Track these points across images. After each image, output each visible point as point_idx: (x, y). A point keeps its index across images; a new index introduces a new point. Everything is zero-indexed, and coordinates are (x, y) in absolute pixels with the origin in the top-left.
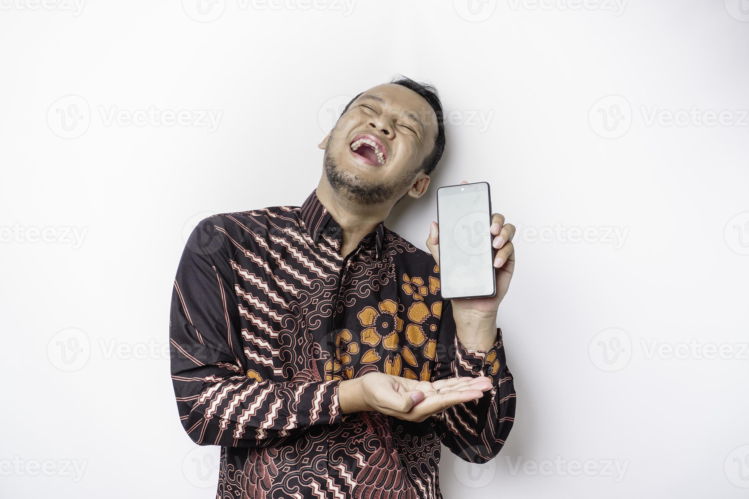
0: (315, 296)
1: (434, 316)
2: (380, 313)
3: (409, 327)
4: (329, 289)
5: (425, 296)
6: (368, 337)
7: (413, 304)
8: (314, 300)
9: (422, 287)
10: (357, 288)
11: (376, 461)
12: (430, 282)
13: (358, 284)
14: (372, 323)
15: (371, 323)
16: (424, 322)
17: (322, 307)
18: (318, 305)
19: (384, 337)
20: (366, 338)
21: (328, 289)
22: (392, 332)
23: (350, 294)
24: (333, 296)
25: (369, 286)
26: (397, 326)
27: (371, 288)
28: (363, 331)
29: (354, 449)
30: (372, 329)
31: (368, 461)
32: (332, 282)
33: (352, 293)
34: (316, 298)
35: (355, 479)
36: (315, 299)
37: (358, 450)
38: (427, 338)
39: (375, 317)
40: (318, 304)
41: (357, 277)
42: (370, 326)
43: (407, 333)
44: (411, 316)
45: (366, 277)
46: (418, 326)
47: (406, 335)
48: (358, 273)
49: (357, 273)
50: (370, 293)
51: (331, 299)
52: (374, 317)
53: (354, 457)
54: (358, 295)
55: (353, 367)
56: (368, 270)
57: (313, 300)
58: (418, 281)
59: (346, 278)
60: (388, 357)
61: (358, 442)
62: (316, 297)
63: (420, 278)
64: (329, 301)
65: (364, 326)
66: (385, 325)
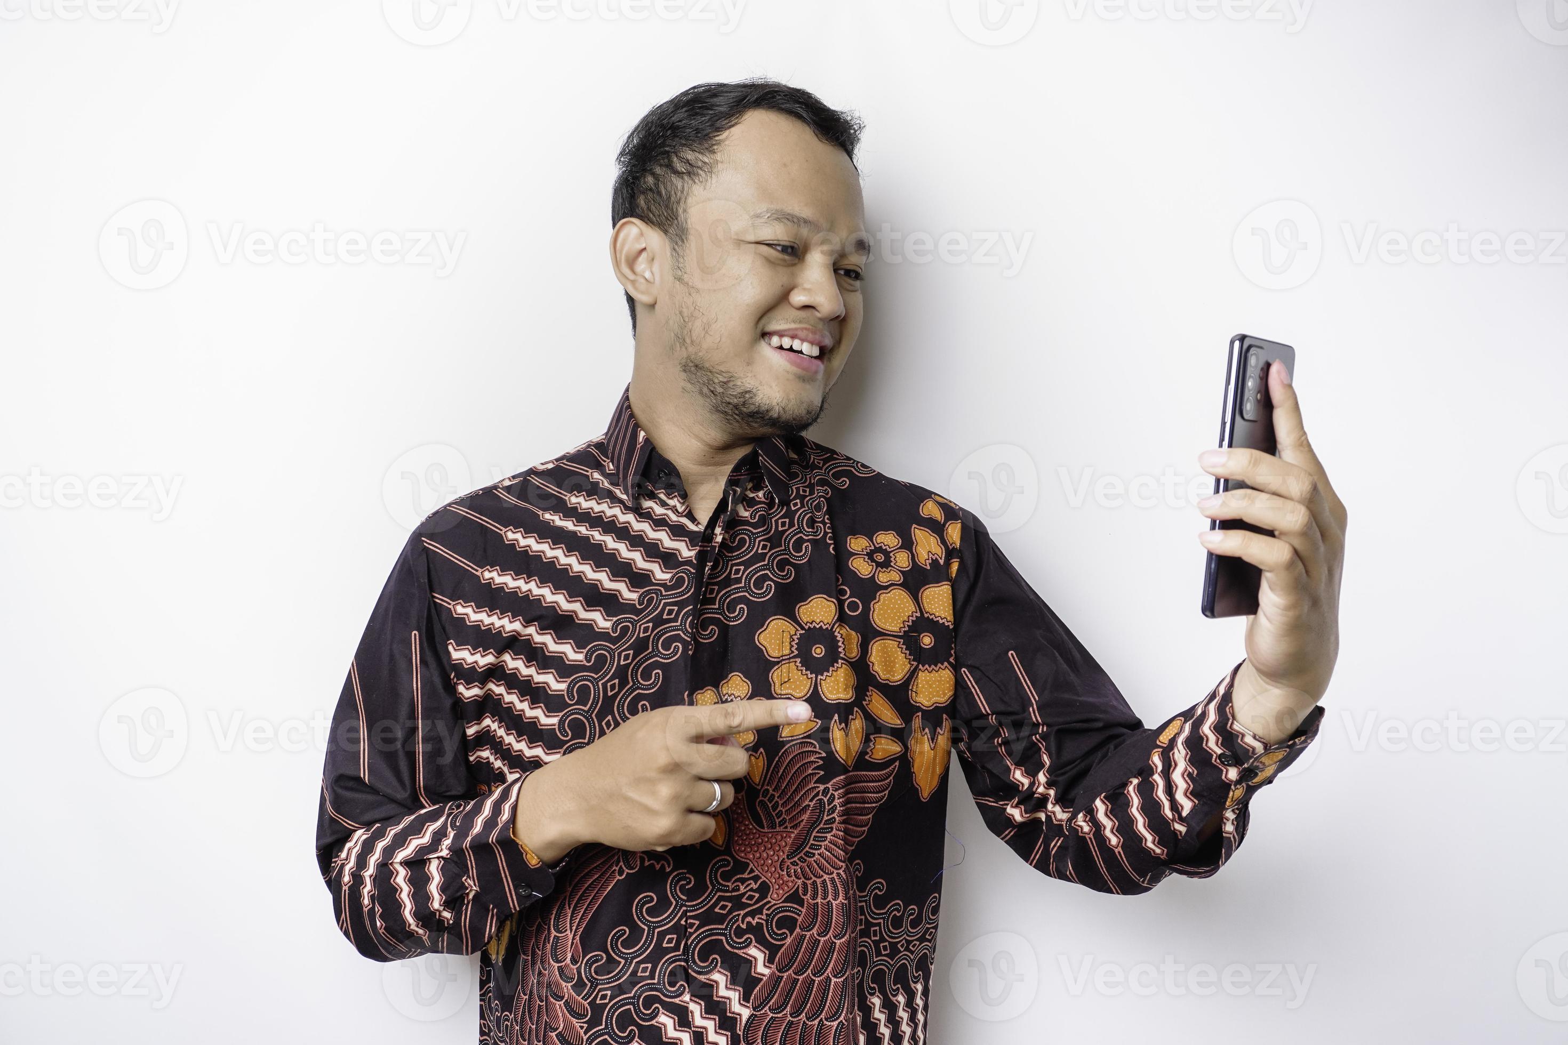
0: (645, 618)
1: (926, 615)
2: (803, 628)
3: (875, 645)
4: (673, 598)
5: (907, 569)
6: (785, 682)
7: (878, 594)
8: (643, 626)
9: (897, 551)
10: (745, 582)
11: (790, 960)
12: (914, 538)
13: (746, 574)
14: (790, 649)
15: (787, 652)
16: (907, 629)
17: (661, 641)
18: (652, 637)
19: (819, 677)
20: (781, 684)
21: (671, 600)
22: (835, 664)
23: (732, 597)
24: (682, 614)
25: (770, 574)
26: (844, 649)
27: (775, 579)
28: (773, 670)
29: (745, 937)
30: (791, 664)
31: (776, 962)
32: (679, 582)
33: (737, 595)
34: (647, 622)
35: (748, 1002)
36: (646, 625)
37: (753, 939)
38: (915, 663)
39: (794, 637)
40: (653, 635)
41: (741, 560)
42: (786, 657)
43: (872, 659)
44: (879, 619)
45: (759, 557)
46: (895, 639)
47: (871, 664)
48: (740, 552)
49: (738, 553)
50: (773, 588)
51: (679, 621)
52: (791, 637)
53: (746, 956)
54: (748, 596)
55: (763, 751)
56: (760, 542)
57: (642, 628)
58: (888, 539)
59: (713, 568)
60: (836, 717)
61: (753, 922)
62: (647, 619)
63: (892, 532)
64: (676, 626)
65: (773, 660)
66: (818, 651)
